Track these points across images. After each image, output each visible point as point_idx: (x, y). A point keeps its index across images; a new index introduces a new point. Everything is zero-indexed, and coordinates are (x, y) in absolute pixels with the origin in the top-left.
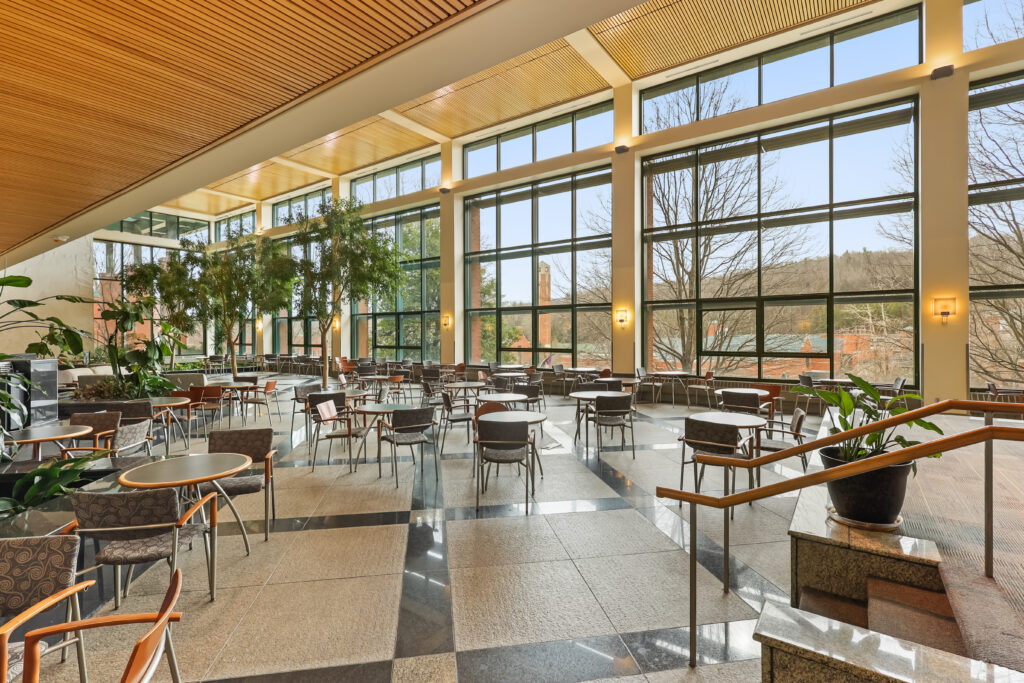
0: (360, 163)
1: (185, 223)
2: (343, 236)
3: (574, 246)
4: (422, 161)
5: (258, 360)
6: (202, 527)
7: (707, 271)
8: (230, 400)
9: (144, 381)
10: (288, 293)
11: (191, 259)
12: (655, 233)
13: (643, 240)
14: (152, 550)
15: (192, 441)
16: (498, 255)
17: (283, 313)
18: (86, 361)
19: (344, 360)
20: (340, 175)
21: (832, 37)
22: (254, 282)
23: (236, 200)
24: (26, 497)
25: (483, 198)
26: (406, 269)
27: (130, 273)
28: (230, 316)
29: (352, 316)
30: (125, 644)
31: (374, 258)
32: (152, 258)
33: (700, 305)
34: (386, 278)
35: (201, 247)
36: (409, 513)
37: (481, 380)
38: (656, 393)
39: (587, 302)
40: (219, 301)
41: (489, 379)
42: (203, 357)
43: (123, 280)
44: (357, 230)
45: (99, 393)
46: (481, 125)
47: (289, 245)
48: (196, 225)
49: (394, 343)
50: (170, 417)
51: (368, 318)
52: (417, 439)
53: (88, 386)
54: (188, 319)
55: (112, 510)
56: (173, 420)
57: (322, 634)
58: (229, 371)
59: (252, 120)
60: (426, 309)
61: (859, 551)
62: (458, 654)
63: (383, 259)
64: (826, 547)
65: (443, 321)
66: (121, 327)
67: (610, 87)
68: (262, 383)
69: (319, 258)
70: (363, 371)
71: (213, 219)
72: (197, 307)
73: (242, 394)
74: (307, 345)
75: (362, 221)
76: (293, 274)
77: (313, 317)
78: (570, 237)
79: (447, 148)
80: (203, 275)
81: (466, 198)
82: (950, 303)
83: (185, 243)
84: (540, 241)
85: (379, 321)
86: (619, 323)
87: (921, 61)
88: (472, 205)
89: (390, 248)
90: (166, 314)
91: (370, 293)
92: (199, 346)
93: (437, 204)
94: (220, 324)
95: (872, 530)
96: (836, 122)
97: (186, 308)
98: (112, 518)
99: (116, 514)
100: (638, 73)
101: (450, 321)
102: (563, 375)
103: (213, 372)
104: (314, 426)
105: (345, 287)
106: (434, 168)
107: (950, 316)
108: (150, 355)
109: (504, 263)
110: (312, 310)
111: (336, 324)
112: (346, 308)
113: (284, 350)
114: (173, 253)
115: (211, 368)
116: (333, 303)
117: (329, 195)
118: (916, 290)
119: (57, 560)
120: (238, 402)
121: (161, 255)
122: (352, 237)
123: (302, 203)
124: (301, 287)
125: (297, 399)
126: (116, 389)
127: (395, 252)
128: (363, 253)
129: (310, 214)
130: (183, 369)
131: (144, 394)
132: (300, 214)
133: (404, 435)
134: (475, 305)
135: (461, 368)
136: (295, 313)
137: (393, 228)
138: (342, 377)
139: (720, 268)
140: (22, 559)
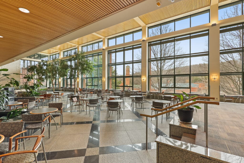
0: (84, 42)
1: (42, 56)
2: (80, 59)
3: (133, 62)
4: (98, 42)
5: (59, 88)
6: (47, 123)
7: (164, 68)
8: (53, 97)
9: (33, 93)
10: (67, 72)
11: (44, 64)
12: (151, 60)
13: (149, 61)
14: (37, 127)
15: (44, 106)
16: (116, 64)
17: (65, 77)
18: (20, 88)
19: (80, 88)
20: (79, 45)
21: (190, 16)
22: (59, 70)
23: (55, 51)
24: (10, 116)
25: (112, 51)
26: (94, 67)
27: (29, 68)
28: (53, 78)
29: (82, 78)
30: (32, 146)
31: (87, 65)
32: (34, 64)
33: (161, 76)
34: (89, 69)
35: (46, 62)
36: (92, 121)
37: (111, 93)
38: (151, 96)
39: (136, 75)
40: (50, 74)
41: (113, 93)
42: (46, 87)
43: (27, 69)
44: (83, 58)
45: (23, 95)
46: (112, 34)
47: (67, 61)
48: (45, 56)
49: (91, 85)
50: (39, 101)
51: (85, 79)
52: (95, 106)
53: (20, 94)
54: (43, 78)
55: (29, 118)
56: (40, 102)
57: (72, 144)
58: (52, 91)
59: (59, 36)
60: (99, 77)
61: (182, 127)
62: (100, 147)
63: (89, 65)
64: (176, 127)
65: (103, 79)
66: (28, 80)
67: (141, 26)
68: (60, 93)
69: (74, 65)
70: (84, 91)
71: (49, 55)
72: (45, 76)
73: (56, 96)
74: (71, 85)
75: (84, 56)
76: (68, 68)
77: (73, 78)
78: (132, 60)
79: (104, 39)
80: (46, 68)
81: (108, 51)
82: (216, 76)
83: (42, 61)
84: (125, 61)
85: (88, 79)
86: (143, 80)
87: (210, 22)
88: (110, 53)
89: (91, 62)
90: (38, 77)
91: (86, 73)
92: (45, 85)
93: (102, 52)
94: (50, 80)
95: (186, 123)
96: (191, 35)
97: (42, 76)
98: (29, 120)
99: (30, 119)
100: (147, 23)
101: (104, 79)
102: (130, 92)
103: (49, 91)
104: (72, 103)
105: (80, 71)
106: (101, 44)
107: (216, 79)
108: (35, 87)
109: (117, 66)
110: (72, 76)
111: (78, 80)
112: (80, 76)
113: (65, 86)
114: (39, 63)
115: (48, 90)
116: (77, 75)
117: (76, 50)
118: (209, 74)
119: (20, 126)
120: (55, 98)
121: (37, 63)
122: (82, 60)
123: (70, 52)
124: (70, 71)
125: (68, 97)
126: (27, 94)
127: (92, 63)
128: (84, 64)
129: (72, 54)
130: (41, 90)
131: (33, 96)
132: (70, 54)
133: (92, 105)
134: (110, 76)
135: (107, 90)
136: (68, 77)
137: (91, 57)
138: (79, 92)
139: (167, 68)
140: (13, 126)
